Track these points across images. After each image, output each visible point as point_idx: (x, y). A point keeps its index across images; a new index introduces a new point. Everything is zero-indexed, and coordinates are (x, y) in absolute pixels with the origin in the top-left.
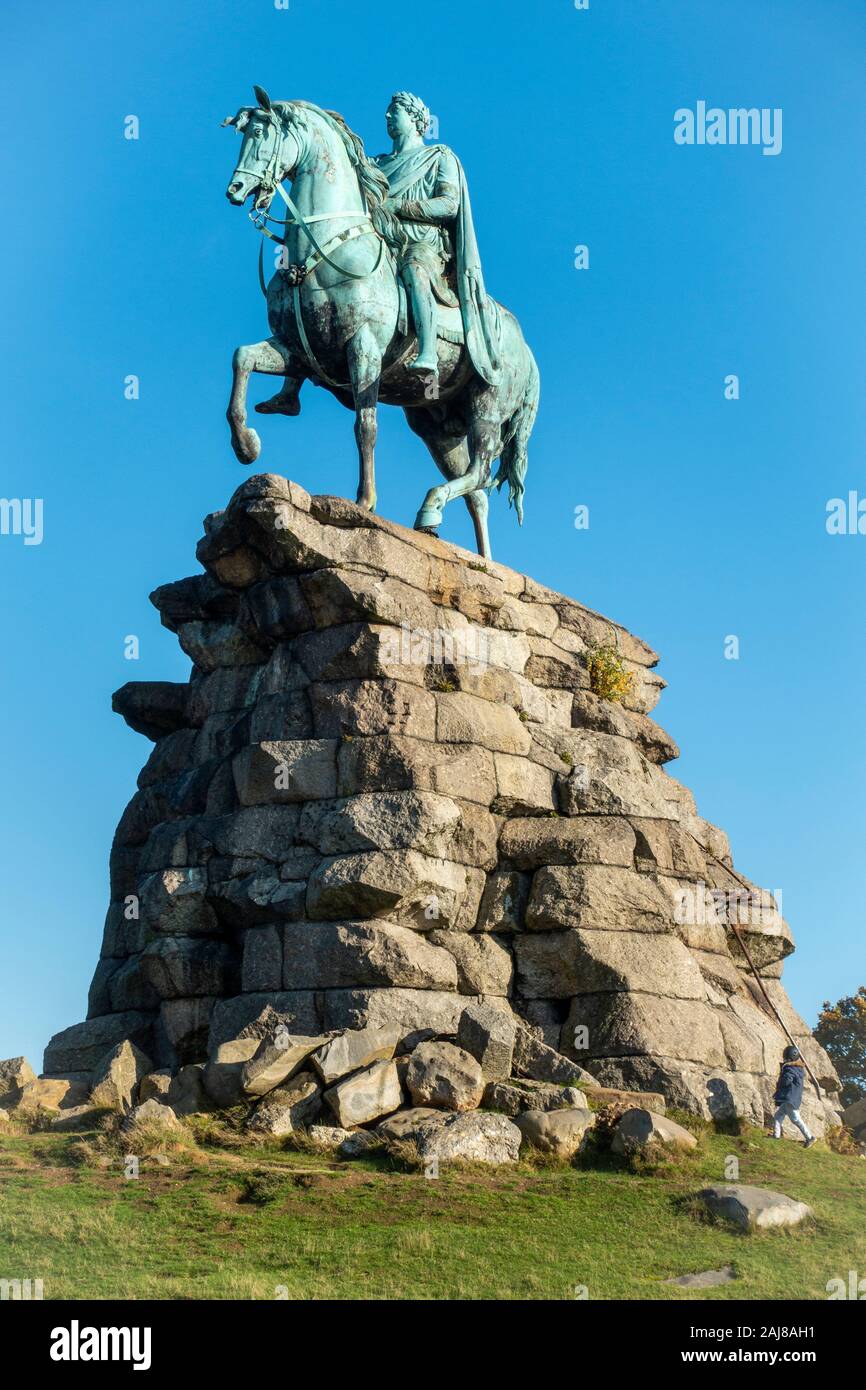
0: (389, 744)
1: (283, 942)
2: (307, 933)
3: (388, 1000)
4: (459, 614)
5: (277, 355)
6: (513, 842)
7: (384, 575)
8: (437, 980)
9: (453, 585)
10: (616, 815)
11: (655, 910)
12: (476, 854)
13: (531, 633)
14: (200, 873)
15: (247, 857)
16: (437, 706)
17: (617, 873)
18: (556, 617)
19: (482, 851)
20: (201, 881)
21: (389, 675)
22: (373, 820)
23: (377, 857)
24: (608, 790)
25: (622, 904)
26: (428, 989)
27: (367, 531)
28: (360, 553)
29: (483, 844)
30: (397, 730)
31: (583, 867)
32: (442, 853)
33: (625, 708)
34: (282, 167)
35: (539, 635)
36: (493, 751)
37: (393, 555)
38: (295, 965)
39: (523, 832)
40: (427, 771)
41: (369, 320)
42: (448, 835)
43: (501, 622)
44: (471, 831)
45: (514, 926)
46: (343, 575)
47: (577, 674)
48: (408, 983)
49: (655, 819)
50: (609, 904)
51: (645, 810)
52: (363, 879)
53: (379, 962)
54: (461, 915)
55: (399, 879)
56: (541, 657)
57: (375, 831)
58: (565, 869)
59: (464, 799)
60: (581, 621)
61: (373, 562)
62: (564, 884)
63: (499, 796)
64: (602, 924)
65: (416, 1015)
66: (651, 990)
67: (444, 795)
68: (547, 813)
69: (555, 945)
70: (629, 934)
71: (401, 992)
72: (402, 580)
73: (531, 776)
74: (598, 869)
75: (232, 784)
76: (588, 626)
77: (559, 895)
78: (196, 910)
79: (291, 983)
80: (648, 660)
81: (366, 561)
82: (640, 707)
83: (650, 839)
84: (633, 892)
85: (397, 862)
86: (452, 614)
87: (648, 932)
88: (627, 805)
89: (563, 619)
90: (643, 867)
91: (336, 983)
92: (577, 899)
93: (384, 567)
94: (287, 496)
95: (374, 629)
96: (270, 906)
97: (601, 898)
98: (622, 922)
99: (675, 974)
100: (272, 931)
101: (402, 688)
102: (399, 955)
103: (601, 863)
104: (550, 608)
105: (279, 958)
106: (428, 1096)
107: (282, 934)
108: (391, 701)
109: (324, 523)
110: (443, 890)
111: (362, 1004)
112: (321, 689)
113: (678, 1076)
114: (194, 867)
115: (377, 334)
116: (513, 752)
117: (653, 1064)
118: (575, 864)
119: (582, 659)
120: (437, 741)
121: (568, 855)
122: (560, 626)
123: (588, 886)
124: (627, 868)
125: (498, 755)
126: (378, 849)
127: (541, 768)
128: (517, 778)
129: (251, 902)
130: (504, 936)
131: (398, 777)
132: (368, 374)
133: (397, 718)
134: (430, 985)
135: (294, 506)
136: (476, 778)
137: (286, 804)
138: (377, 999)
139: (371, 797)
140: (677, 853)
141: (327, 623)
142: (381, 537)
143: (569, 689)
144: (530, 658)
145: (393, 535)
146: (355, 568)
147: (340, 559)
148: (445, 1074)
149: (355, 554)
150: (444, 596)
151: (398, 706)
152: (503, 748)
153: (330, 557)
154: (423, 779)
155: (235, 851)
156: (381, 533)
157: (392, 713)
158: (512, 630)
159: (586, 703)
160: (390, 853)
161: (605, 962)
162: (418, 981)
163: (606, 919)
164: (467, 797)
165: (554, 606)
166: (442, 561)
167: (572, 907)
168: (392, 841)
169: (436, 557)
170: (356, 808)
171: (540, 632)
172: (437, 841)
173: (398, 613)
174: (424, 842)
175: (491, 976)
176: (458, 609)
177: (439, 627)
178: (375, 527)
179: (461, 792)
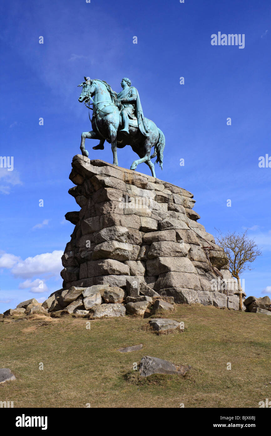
0: (110, 215)
1: (87, 266)
2: (92, 263)
3: (109, 278)
4: (134, 186)
6: (146, 238)
7: (109, 176)
8: (122, 272)
9: (132, 179)
10: (172, 229)
11: (180, 251)
12: (135, 241)
13: (156, 190)
14: (73, 252)
15: (82, 247)
17: (170, 243)
18: (164, 187)
19: (137, 240)
20: (73, 254)
21: (111, 199)
22: (106, 234)
23: (106, 243)
24: (170, 223)
25: (171, 250)
26: (120, 275)
27: (105, 167)
28: (103, 172)
29: (137, 239)
30: (112, 212)
31: (161, 242)
32: (125, 241)
33: (185, 207)
34: (91, 93)
35: (159, 191)
36: (140, 216)
37: (112, 171)
38: (90, 272)
39: (148, 235)
40: (118, 221)
41: (112, 123)
42: (125, 236)
43: (148, 188)
44: (133, 235)
45: (146, 258)
46: (97, 176)
47: (169, 199)
48: (114, 274)
49: (182, 229)
50: (168, 250)
51: (180, 227)
52: (102, 249)
53: (106, 269)
54: (132, 256)
55: (111, 248)
56: (159, 196)
57: (106, 237)
58: (157, 243)
59: (130, 227)
60: (170, 187)
61: (107, 173)
62: (156, 246)
63: (141, 226)
65: (116, 281)
66: (177, 271)
67: (124, 226)
68: (155, 230)
69: (155, 262)
70: (173, 258)
71: (112, 276)
72: (115, 177)
73: (151, 222)
74: (165, 242)
75: (81, 231)
76: (172, 188)
77: (155, 250)
78: (72, 261)
79: (89, 276)
80: (191, 196)
81: (105, 173)
82: (189, 207)
83: (180, 234)
84: (174, 247)
85: (110, 243)
86: (132, 186)
87: (179, 257)
88: (175, 226)
89: (166, 187)
90: (179, 241)
91: (98, 275)
92: (159, 250)
93: (110, 174)
94: (82, 159)
95: (105, 188)
96: (84, 257)
97: (165, 249)
98: (172, 255)
100: (85, 264)
101: (114, 202)
102: (111, 267)
103: (166, 240)
104: (162, 185)
105: (87, 270)
106: (108, 301)
107: (87, 264)
108: (111, 205)
109: (94, 165)
110: (125, 250)
111: (102, 280)
112: (97, 205)
113: (181, 292)
114: (71, 251)
115: (113, 126)
116: (146, 216)
117: (174, 289)
118: (159, 241)
120: (124, 214)
121: (157, 239)
122: (165, 189)
123: (162, 246)
124: (174, 241)
125: (141, 217)
126: (106, 241)
127: (154, 220)
128: (147, 222)
129: (81, 257)
130: (143, 261)
131: (112, 223)
133: (112, 210)
134: (120, 274)
135: (84, 161)
136: (134, 222)
137: (90, 233)
138: (106, 278)
139: (106, 228)
140: (189, 237)
141: (97, 189)
142: (108, 167)
143: (167, 203)
144: (156, 196)
145: (113, 167)
146: (102, 175)
147: (98, 173)
148: (112, 294)
149: (102, 172)
150: (130, 182)
151: (113, 207)
152: (143, 215)
153: (95, 173)
154: (117, 223)
155: (80, 246)
156: (109, 166)
157: (111, 208)
158: (151, 190)
159: (171, 206)
160: (109, 242)
161: (165, 265)
162: (116, 273)
163: (167, 254)
164: (131, 227)
165: (163, 184)
166: (129, 174)
167: (158, 252)
168: (110, 239)
169: (127, 173)
170: (102, 232)
171: (158, 190)
172: (122, 238)
173: (112, 184)
174: (118, 238)
175: (139, 271)
176: (134, 185)
177: (127, 188)
178: (106, 165)
179: (129, 226)
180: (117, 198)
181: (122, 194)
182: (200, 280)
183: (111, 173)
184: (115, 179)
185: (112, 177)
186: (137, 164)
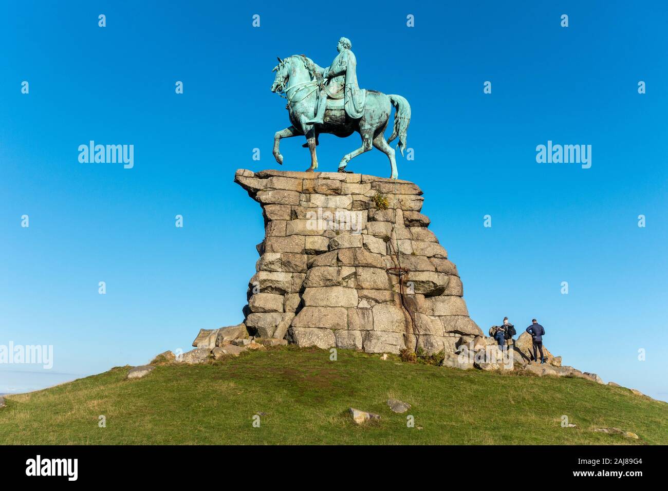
4: (317, 195)
5: (289, 131)
7: (274, 189)
8: (266, 309)
9: (312, 186)
10: (337, 249)
12: (296, 269)
13: (352, 194)
16: (286, 225)
18: (370, 187)
19: (298, 267)
21: (272, 219)
24: (336, 241)
25: (321, 278)
26: (265, 312)
27: (271, 178)
28: (268, 185)
30: (270, 235)
32: (279, 270)
33: (403, 211)
34: (283, 77)
35: (358, 194)
36: (305, 236)
37: (278, 183)
40: (270, 246)
41: (303, 113)
42: (278, 264)
43: (342, 193)
44: (288, 262)
47: (368, 204)
49: (349, 248)
50: (317, 279)
51: (346, 245)
54: (292, 288)
56: (356, 201)
63: (305, 249)
64: (314, 285)
66: (315, 305)
67: (277, 252)
68: (325, 252)
70: (322, 288)
71: (257, 314)
72: (283, 190)
73: (320, 241)
74: (317, 268)
76: (379, 186)
80: (416, 192)
81: (270, 186)
83: (340, 255)
84: (326, 273)
86: (314, 195)
87: (328, 286)
88: (341, 245)
89: (372, 186)
90: (339, 265)
92: (308, 278)
94: (242, 174)
95: (265, 207)
97: (314, 277)
98: (320, 284)
99: (328, 299)
101: (275, 222)
103: (319, 266)
104: (369, 184)
109: (258, 179)
110: (278, 281)
115: (307, 116)
116: (314, 235)
119: (372, 199)
120: (286, 236)
122: (371, 189)
125: (307, 237)
127: (326, 238)
128: (313, 243)
132: (306, 129)
133: (271, 232)
135: (245, 176)
136: (292, 245)
140: (355, 258)
142: (274, 179)
143: (367, 209)
144: (353, 202)
145: (282, 177)
146: (266, 190)
147: (261, 188)
150: (310, 190)
151: (272, 228)
152: (309, 234)
154: (268, 248)
156: (275, 177)
158: (345, 195)
159: (371, 213)
164: (288, 251)
165: (371, 183)
166: (309, 180)
169: (307, 179)
172: (273, 267)
173: (273, 200)
174: (265, 268)
175: (291, 306)
176: (317, 193)
177: (300, 201)
178: (273, 176)
179: (285, 251)
180: (281, 216)
181: (290, 209)
182: (348, 315)
183: (276, 186)
184: (282, 192)
185: (279, 189)
186: (349, 159)
